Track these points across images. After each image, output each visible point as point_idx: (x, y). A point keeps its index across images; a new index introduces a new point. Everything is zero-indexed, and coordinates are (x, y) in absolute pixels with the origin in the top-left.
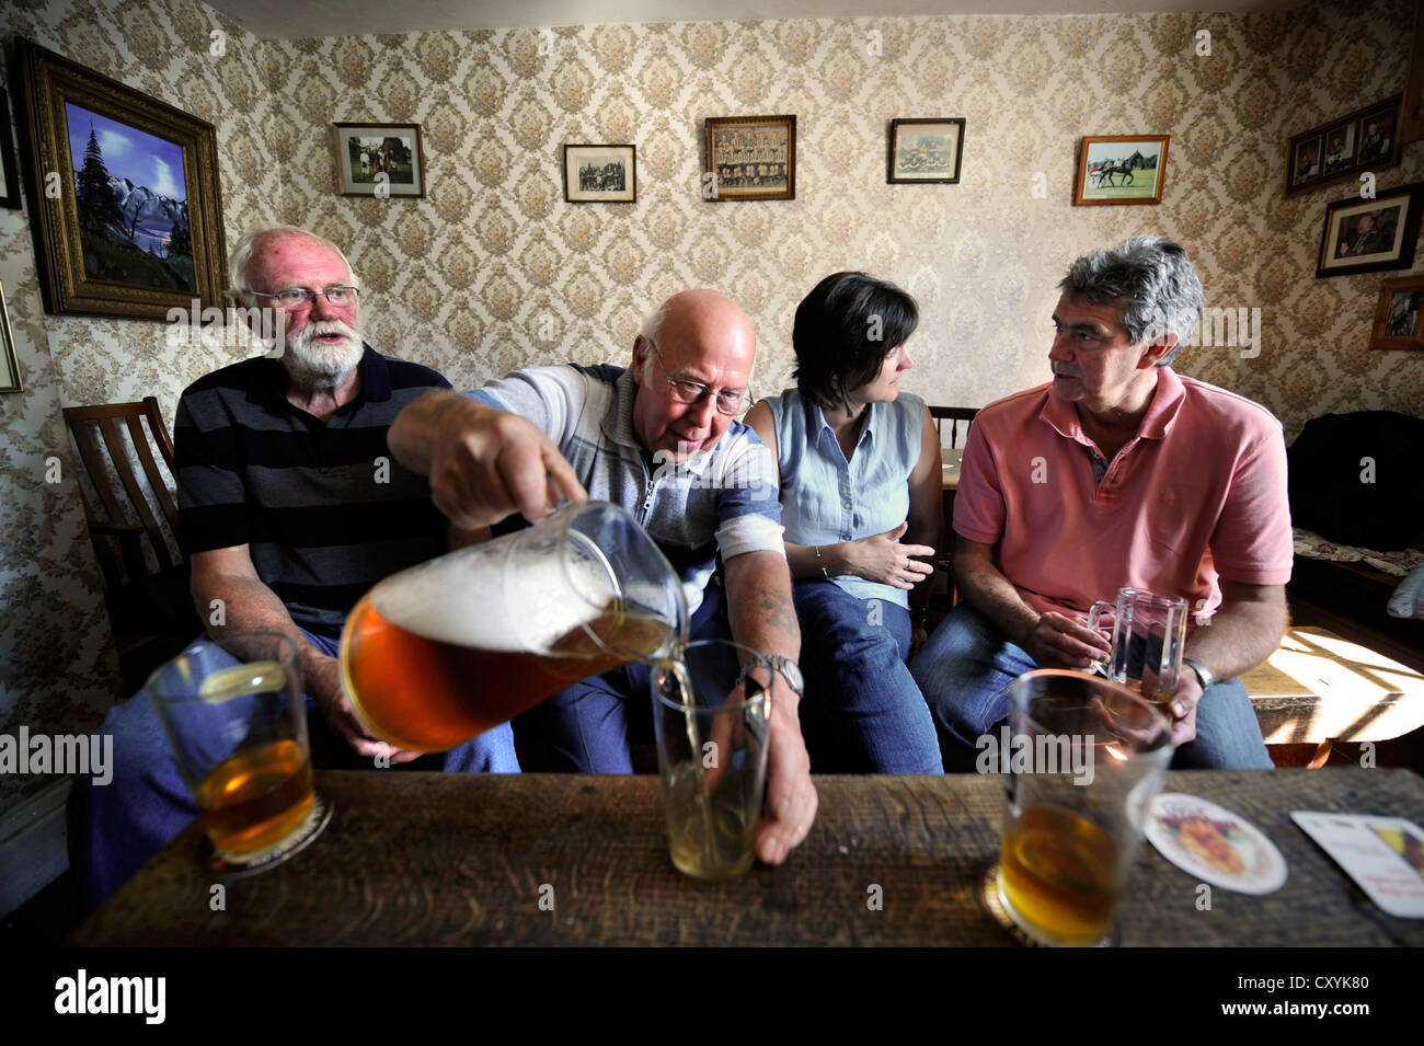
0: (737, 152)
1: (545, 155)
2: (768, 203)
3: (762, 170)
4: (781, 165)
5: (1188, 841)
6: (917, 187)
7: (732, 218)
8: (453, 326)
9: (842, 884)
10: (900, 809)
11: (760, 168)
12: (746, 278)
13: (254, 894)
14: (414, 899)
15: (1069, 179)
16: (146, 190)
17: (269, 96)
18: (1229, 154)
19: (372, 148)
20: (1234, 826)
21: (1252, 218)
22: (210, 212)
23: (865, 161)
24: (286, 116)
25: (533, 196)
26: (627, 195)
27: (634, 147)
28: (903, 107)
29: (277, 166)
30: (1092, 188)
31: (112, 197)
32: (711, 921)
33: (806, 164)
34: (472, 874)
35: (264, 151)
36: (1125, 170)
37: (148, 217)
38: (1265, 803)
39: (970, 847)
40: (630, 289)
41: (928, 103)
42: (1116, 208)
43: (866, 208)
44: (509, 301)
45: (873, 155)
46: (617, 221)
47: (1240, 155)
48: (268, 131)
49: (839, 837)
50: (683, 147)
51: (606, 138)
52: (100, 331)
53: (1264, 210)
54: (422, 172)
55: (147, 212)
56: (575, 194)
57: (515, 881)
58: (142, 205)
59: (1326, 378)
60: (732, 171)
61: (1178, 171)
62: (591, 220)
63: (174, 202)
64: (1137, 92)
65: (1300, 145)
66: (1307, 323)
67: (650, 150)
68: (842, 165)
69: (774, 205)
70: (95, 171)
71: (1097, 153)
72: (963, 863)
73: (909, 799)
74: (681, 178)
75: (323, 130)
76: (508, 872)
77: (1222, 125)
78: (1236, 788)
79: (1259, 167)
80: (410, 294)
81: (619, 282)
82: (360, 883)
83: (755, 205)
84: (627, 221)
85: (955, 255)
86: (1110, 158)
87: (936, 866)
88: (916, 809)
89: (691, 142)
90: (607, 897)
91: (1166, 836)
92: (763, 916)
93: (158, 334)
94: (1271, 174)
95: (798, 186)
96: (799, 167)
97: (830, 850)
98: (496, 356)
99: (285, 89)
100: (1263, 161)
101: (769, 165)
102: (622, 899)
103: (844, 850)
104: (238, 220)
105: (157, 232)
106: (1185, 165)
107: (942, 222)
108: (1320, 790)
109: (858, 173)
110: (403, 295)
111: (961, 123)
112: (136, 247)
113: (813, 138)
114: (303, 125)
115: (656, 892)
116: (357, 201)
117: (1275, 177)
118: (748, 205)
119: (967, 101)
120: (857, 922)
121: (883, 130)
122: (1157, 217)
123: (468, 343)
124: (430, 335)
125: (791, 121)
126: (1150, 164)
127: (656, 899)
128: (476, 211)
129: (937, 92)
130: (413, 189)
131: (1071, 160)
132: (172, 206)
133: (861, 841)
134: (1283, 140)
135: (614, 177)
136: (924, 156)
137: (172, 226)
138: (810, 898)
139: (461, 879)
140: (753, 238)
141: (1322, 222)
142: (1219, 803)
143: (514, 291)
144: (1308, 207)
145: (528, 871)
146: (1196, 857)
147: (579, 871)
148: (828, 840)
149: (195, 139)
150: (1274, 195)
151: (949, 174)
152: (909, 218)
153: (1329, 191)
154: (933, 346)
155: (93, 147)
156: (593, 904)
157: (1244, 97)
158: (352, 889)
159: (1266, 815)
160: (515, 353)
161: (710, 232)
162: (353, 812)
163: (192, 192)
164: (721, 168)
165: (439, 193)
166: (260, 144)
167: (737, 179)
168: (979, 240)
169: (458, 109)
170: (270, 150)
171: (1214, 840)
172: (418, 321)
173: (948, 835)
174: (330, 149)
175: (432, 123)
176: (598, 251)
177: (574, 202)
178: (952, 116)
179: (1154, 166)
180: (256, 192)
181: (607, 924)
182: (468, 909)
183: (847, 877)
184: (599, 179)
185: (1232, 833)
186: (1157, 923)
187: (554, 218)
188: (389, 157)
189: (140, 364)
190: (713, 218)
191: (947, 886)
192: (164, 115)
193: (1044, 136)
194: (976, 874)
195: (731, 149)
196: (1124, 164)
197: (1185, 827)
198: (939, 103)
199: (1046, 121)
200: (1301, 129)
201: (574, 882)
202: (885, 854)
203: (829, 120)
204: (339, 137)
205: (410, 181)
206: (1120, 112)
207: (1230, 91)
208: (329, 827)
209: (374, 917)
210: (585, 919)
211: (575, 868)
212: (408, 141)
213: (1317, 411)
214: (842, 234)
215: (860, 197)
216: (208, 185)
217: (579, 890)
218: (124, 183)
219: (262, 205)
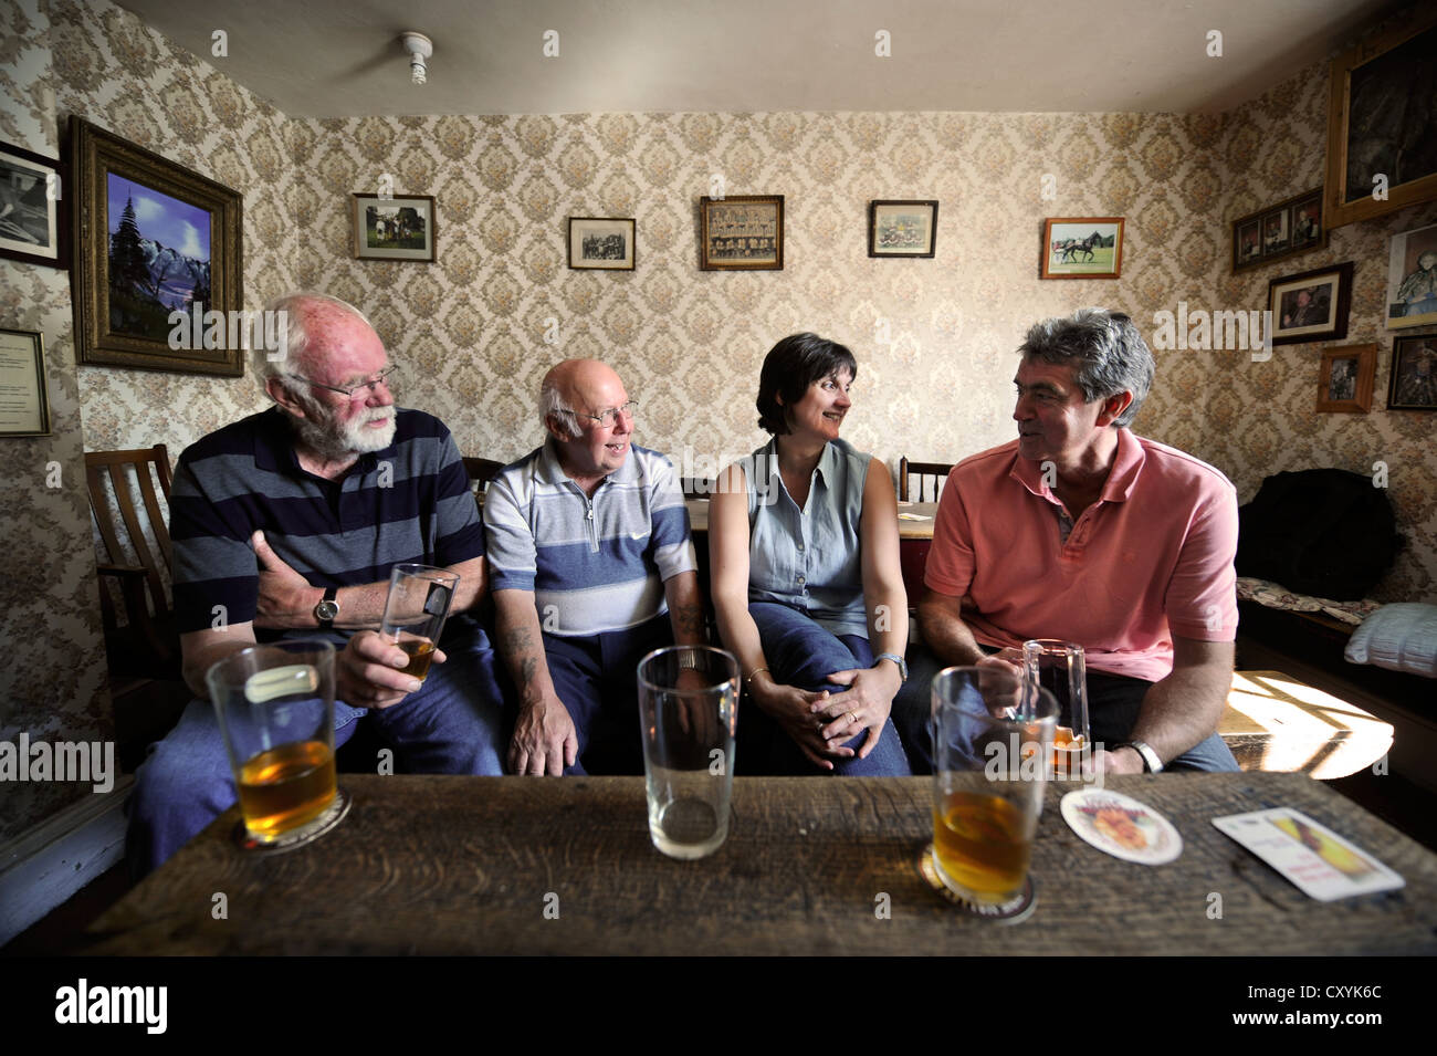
0: (730, 226)
1: (551, 226)
2: (758, 273)
3: (753, 243)
4: (770, 239)
5: (1101, 825)
6: (896, 260)
7: (725, 286)
8: (456, 381)
9: (801, 857)
10: (854, 801)
11: (751, 241)
12: (737, 341)
13: (284, 867)
14: (427, 870)
15: (1035, 255)
16: (174, 252)
17: (294, 168)
18: (1179, 235)
19: (388, 217)
20: (1143, 813)
21: (1204, 292)
22: (231, 272)
23: (848, 237)
24: (308, 186)
25: (538, 263)
26: (627, 263)
27: (634, 220)
28: (881, 190)
29: (297, 230)
30: (1056, 263)
31: (141, 257)
32: (685, 885)
33: (794, 239)
34: (478, 851)
35: (285, 216)
36: (1086, 248)
37: (172, 276)
38: (1173, 796)
39: (912, 830)
40: (628, 349)
41: (905, 187)
42: (1080, 281)
43: (850, 279)
44: (511, 359)
45: (855, 231)
46: (617, 287)
47: (1189, 236)
48: (290, 199)
49: (799, 822)
50: (680, 222)
51: (608, 212)
52: (118, 381)
53: (1215, 285)
54: (434, 239)
55: (173, 272)
56: (578, 261)
57: (515, 855)
58: (168, 265)
59: (1281, 439)
60: (725, 244)
61: (1134, 250)
62: (592, 286)
63: (198, 263)
64: (1093, 180)
65: (1243, 227)
66: (1260, 388)
67: (649, 223)
68: (826, 239)
69: (764, 275)
70: (128, 233)
71: (1059, 233)
72: (905, 842)
73: (863, 794)
74: (677, 249)
75: (343, 199)
76: (510, 849)
77: (1172, 209)
78: (1150, 785)
79: (1208, 247)
80: (416, 351)
81: (617, 343)
82: (379, 858)
83: (747, 274)
84: (626, 287)
85: (933, 322)
86: (1072, 237)
87: (881, 844)
88: (869, 800)
89: (687, 217)
90: (596, 867)
91: (1083, 821)
92: (730, 880)
93: (172, 384)
94: (1219, 253)
95: (786, 258)
96: (787, 241)
97: (792, 831)
98: (496, 411)
99: (309, 162)
100: (1211, 242)
101: (759, 239)
102: (609, 869)
103: (803, 832)
104: (257, 280)
105: (179, 290)
106: (1139, 243)
107: (920, 292)
108: (1224, 786)
109: (841, 247)
110: (409, 352)
111: (935, 205)
112: (159, 304)
113: (800, 215)
114: (323, 194)
115: (639, 864)
116: (371, 264)
117: (1222, 256)
118: (739, 275)
119: (940, 186)
120: (810, 885)
121: (864, 210)
122: (1117, 290)
123: (470, 398)
124: (433, 390)
125: (779, 200)
126: (1109, 242)
127: (639, 869)
128: (483, 275)
129: (912, 178)
130: (426, 254)
131: (1036, 238)
132: (196, 266)
133: (818, 825)
134: (1227, 224)
135: (615, 247)
136: (902, 233)
137: (194, 285)
138: (771, 867)
139: (468, 854)
140: (745, 304)
141: (1266, 296)
142: (1132, 796)
143: (517, 350)
144: (1253, 283)
145: (527, 849)
146: (1106, 837)
147: (572, 846)
148: (790, 825)
149: (222, 206)
150: (1224, 271)
151: (925, 249)
152: (890, 288)
153: (1271, 269)
154: (915, 406)
155: (129, 212)
156: (583, 873)
157: (1190, 185)
158: (372, 862)
159: (1171, 805)
160: (516, 408)
161: (704, 298)
162: (370, 804)
163: (216, 254)
164: (715, 240)
165: (450, 259)
166: (283, 211)
167: (730, 251)
168: (955, 309)
169: (471, 183)
170: (291, 216)
171: (1124, 825)
172: (422, 376)
173: (895, 820)
174: (348, 217)
175: (446, 196)
176: (598, 314)
177: (577, 269)
178: (927, 198)
179: (1112, 245)
180: (274, 254)
181: (596, 887)
182: (474, 877)
183: (805, 852)
184: (601, 249)
185: (1141, 819)
186: (1066, 886)
187: (557, 283)
188: (404, 225)
189: (152, 413)
190: (707, 286)
191: (890, 858)
192: (196, 184)
193: (1011, 217)
194: (917, 849)
195: (724, 224)
196: (1084, 243)
197: (1100, 814)
198: (914, 187)
199: (1012, 204)
200: (1241, 214)
201: (567, 857)
202: (838, 835)
203: (814, 200)
204: (358, 205)
205: (423, 247)
206: (1078, 197)
207: (1177, 180)
208: (348, 815)
209: (393, 883)
210: (577, 883)
211: (569, 845)
212: (422, 211)
213: (1275, 470)
214: (827, 302)
215: (843, 269)
216: (231, 247)
217: (572, 862)
218: (154, 245)
219: (280, 266)
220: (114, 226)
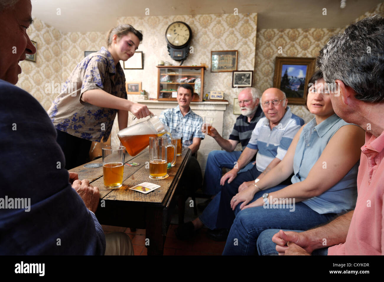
16: (296, 77)
31: (288, 80)
58: (294, 81)
63: (302, 78)
70: (286, 76)
105: (296, 86)
112: (291, 90)
137: (300, 84)
155: (286, 72)
163: (307, 75)
216: (312, 72)
218: (291, 77)
220: (283, 75)
